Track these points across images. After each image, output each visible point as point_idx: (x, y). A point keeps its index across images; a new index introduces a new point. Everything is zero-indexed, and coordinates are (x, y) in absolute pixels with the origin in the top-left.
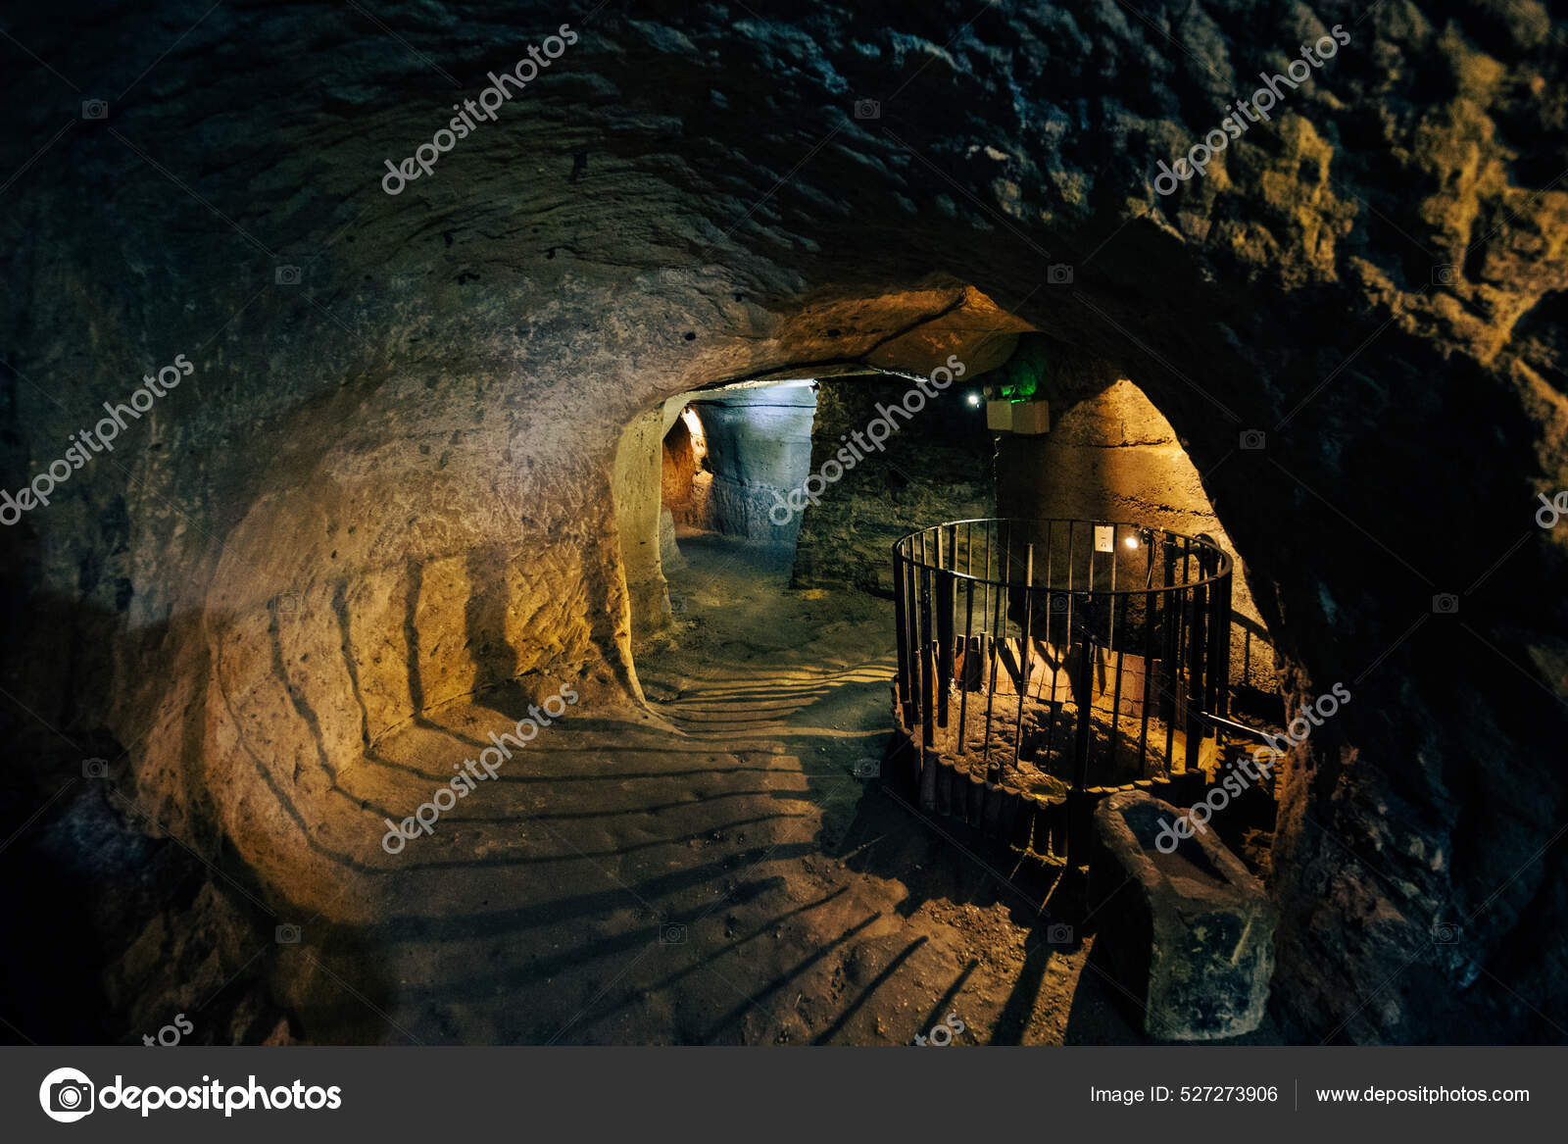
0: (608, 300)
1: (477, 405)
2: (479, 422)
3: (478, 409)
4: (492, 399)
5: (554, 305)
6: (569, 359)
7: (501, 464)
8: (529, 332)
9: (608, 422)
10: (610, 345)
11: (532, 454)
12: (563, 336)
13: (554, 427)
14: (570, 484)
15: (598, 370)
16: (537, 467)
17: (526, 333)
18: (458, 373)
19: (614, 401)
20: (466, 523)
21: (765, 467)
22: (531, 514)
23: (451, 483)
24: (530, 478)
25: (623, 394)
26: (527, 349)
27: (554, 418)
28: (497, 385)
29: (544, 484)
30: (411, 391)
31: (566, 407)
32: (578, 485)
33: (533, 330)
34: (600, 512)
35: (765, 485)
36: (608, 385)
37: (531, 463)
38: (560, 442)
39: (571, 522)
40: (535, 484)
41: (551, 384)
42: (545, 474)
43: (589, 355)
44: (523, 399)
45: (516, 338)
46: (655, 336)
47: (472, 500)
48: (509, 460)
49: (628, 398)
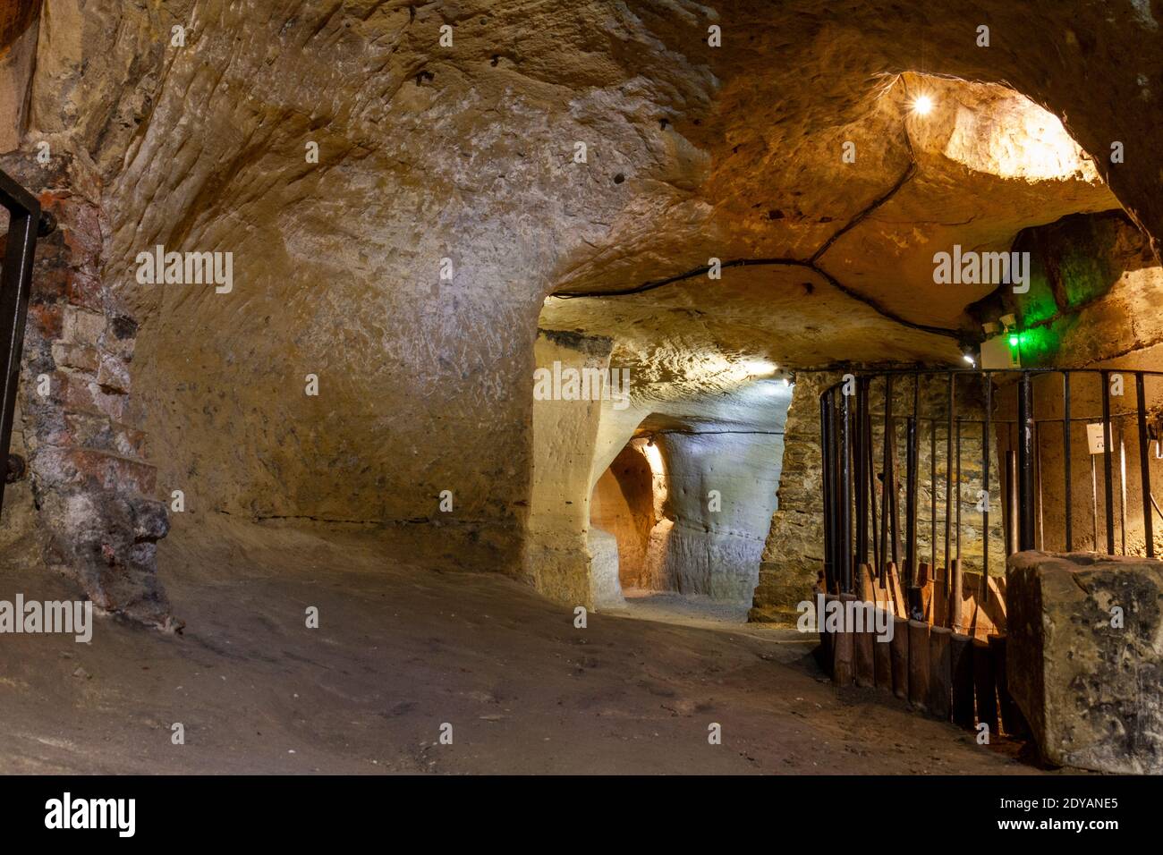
0: (543, 128)
1: (416, 226)
2: (415, 245)
3: (416, 231)
4: (429, 222)
5: (496, 128)
6: (504, 192)
7: (428, 297)
8: (470, 156)
9: (534, 273)
10: (543, 183)
11: (460, 297)
12: (500, 165)
13: (483, 270)
14: (491, 333)
15: (530, 211)
16: (461, 309)
17: (467, 156)
18: (404, 182)
19: (543, 249)
20: (387, 347)
21: (736, 508)
22: (449, 357)
23: (380, 300)
24: (454, 319)
25: (552, 243)
26: (467, 174)
27: (484, 260)
28: (436, 208)
29: (466, 328)
30: (362, 186)
31: (496, 249)
32: (498, 335)
33: (474, 154)
34: (516, 369)
35: (736, 531)
36: (539, 230)
37: (456, 304)
38: (489, 289)
39: (487, 372)
40: (457, 327)
41: (485, 218)
42: (468, 317)
43: (522, 190)
44: (456, 231)
45: (458, 159)
46: (586, 178)
47: (396, 325)
48: (437, 295)
49: (557, 248)
